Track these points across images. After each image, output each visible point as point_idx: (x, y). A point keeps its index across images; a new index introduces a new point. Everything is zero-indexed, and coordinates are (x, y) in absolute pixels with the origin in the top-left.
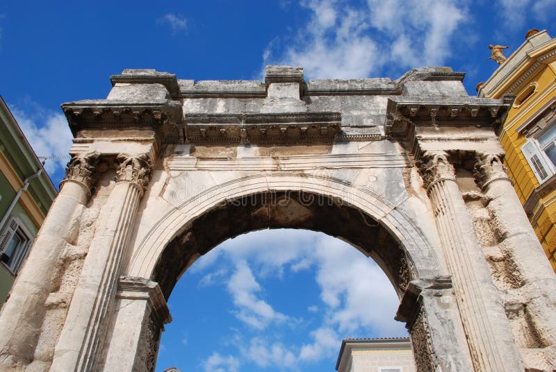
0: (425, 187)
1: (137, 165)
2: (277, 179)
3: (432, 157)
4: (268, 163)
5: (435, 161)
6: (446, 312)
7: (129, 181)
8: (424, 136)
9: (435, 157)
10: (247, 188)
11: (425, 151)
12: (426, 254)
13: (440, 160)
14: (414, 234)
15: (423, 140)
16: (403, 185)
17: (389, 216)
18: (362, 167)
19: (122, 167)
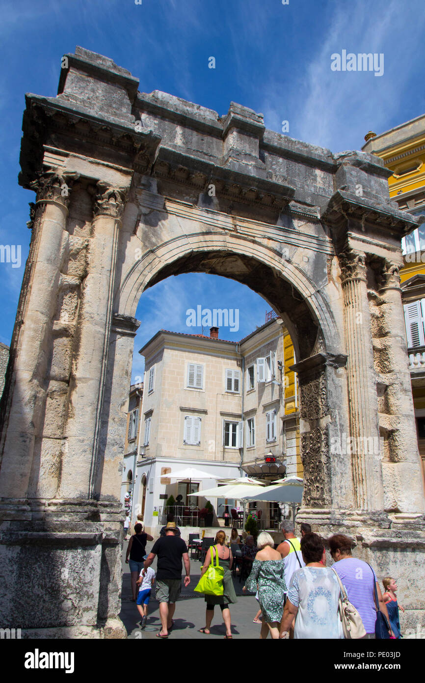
0: (341, 277)
1: (119, 199)
2: (234, 240)
3: (355, 256)
4: (224, 220)
5: (356, 260)
6: (339, 380)
7: (113, 216)
8: (354, 234)
9: (357, 257)
10: (209, 244)
11: (352, 249)
12: (333, 334)
13: (360, 260)
14: (327, 315)
15: (352, 238)
16: (326, 270)
17: (313, 297)
18: (299, 245)
19: (106, 198)
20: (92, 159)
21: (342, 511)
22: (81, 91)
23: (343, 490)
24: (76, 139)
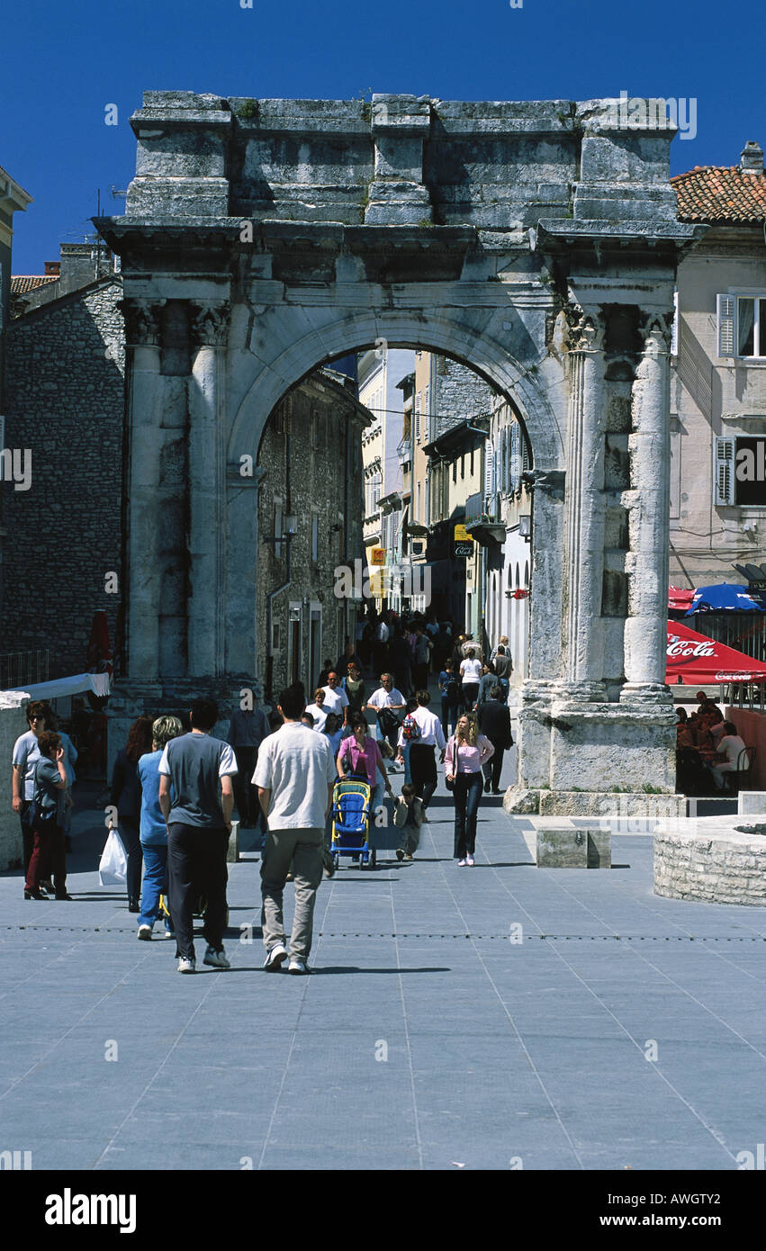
0: (567, 344)
2: (389, 324)
4: (378, 295)
5: (582, 320)
6: (554, 508)
7: (212, 345)
8: (577, 280)
12: (548, 439)
13: (589, 319)
15: (574, 287)
16: (543, 336)
17: (517, 386)
18: (496, 305)
19: (200, 322)
20: (178, 274)
21: (543, 681)
22: (155, 163)
23: (549, 657)
24: (157, 249)
